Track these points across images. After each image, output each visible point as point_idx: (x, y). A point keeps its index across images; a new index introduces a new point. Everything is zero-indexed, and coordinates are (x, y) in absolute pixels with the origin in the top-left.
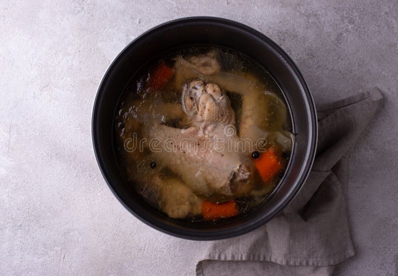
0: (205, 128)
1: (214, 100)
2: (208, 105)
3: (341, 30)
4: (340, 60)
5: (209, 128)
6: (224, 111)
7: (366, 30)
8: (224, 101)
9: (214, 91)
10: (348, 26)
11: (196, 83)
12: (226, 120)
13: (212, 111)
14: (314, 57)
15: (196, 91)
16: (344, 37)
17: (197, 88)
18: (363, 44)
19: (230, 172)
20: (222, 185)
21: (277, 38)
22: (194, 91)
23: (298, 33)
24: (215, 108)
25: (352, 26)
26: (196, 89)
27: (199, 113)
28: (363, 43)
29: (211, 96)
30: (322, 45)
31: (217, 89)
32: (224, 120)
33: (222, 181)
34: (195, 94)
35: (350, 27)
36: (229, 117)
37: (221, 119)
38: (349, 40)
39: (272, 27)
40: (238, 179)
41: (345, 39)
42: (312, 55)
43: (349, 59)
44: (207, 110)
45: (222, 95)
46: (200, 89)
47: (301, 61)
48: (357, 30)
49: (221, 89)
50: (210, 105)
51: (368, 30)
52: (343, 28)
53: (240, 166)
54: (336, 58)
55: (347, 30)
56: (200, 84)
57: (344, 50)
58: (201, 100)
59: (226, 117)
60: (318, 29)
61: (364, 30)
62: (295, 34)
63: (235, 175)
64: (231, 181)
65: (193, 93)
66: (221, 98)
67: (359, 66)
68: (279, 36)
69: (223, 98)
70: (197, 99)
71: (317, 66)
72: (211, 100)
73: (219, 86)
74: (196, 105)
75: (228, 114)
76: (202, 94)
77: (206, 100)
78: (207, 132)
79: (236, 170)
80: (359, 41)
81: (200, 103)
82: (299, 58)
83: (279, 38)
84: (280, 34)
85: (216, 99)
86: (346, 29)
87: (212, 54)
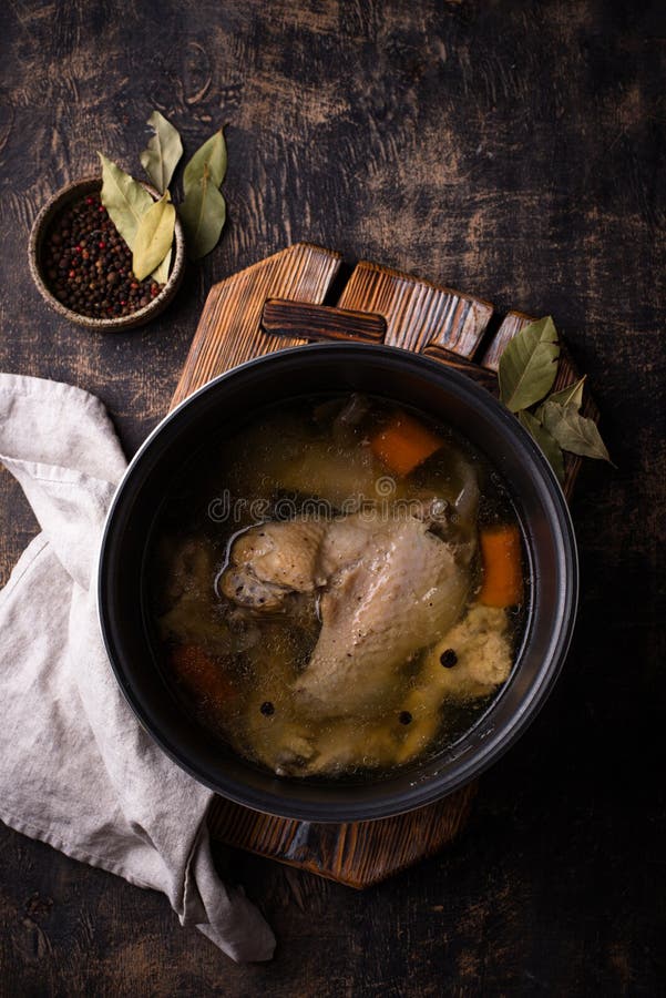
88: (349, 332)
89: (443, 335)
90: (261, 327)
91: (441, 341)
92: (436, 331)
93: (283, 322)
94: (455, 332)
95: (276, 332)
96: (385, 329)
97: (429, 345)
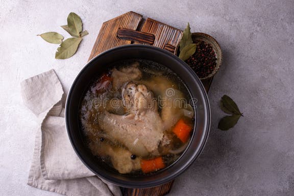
0: (139, 114)
1: (143, 95)
3: (252, 31)
5: (142, 114)
9: (143, 90)
11: (131, 85)
16: (255, 35)
19: (157, 140)
20: (153, 149)
22: (130, 91)
26: (131, 89)
29: (142, 93)
31: (145, 88)
33: (153, 147)
35: (258, 29)
40: (163, 145)
45: (148, 92)
46: (134, 89)
48: (263, 30)
49: (147, 88)
53: (163, 136)
56: (133, 86)
57: (255, 44)
60: (238, 30)
63: (160, 143)
64: (159, 146)
65: (130, 92)
66: (148, 94)
73: (146, 86)
76: (135, 92)
78: (140, 117)
79: (161, 139)
85: (145, 95)
86: (256, 30)
88: (144, 39)
89: (171, 41)
90: (117, 36)
91: (171, 43)
92: (170, 40)
93: (123, 35)
94: (175, 41)
95: (122, 38)
96: (155, 38)
97: (167, 44)
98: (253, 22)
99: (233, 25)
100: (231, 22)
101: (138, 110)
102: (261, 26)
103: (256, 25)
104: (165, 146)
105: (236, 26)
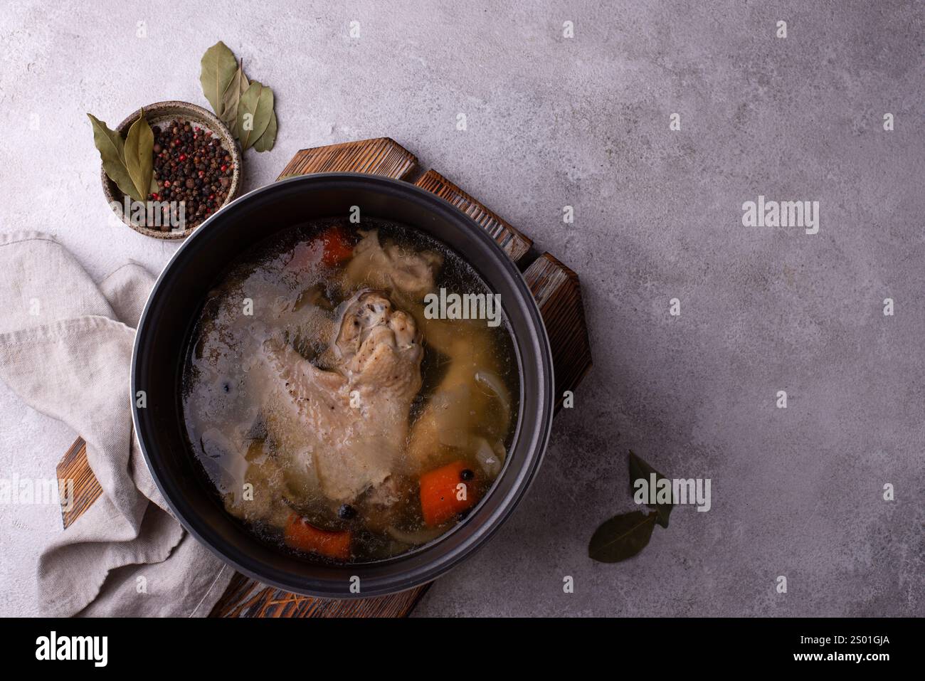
0: (356, 386)
1: (395, 344)
2: (379, 349)
3: (744, 98)
4: (744, 155)
5: (363, 389)
6: (403, 371)
7: (793, 95)
8: (412, 355)
9: (403, 329)
10: (757, 90)
11: (378, 300)
12: (400, 388)
13: (382, 362)
14: (694, 151)
15: (372, 314)
16: (752, 110)
17: (376, 310)
18: (788, 123)
19: (365, 480)
21: (622, 118)
22: (368, 312)
23: (661, 108)
24: (388, 359)
25: (766, 89)
26: (373, 310)
27: (359, 355)
28: (787, 120)
29: (393, 335)
30: (708, 128)
31: (410, 329)
32: (396, 387)
33: (343, 489)
34: (368, 319)
35: (761, 91)
36: (407, 385)
37: (390, 383)
38: (761, 116)
39: (612, 97)
40: (373, 500)
41: (754, 114)
42: (690, 148)
43: (762, 153)
44: (373, 356)
45: (413, 342)
46: (380, 314)
47: (670, 160)
48: (775, 96)
49: (416, 331)
50: (384, 350)
51: (797, 96)
52: (747, 93)
53: (387, 479)
54: (737, 152)
55: (756, 98)
56: (383, 305)
57: (753, 136)
58: (371, 335)
59: (401, 383)
60: (700, 98)
61: (788, 96)
62: (656, 109)
63: (369, 491)
65: (364, 316)
66: (409, 347)
67: (783, 164)
68: (625, 114)
69: (412, 348)
70: (366, 329)
71: (702, 168)
72: (389, 342)
74: (358, 338)
75: (407, 379)
76: (379, 325)
77: (382, 339)
79: (376, 482)
80: (779, 119)
81: (368, 340)
82: (665, 155)
83: (625, 119)
84: (628, 111)
85: (400, 345)
86: (755, 96)
87: (431, 258)
98: (745, 71)
99: (685, 83)
100: (680, 74)
101: (359, 372)
102: (768, 83)
103: (753, 80)
104: (376, 506)
105: (693, 86)
